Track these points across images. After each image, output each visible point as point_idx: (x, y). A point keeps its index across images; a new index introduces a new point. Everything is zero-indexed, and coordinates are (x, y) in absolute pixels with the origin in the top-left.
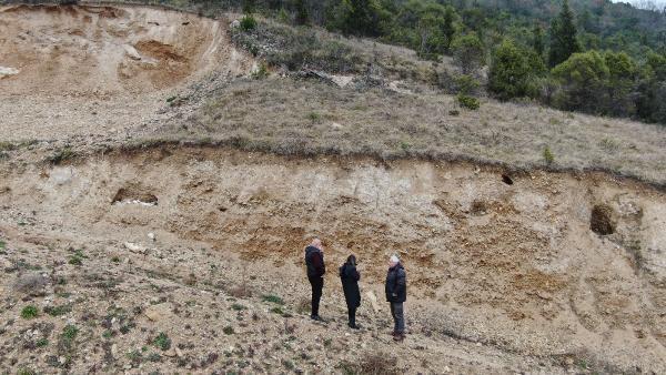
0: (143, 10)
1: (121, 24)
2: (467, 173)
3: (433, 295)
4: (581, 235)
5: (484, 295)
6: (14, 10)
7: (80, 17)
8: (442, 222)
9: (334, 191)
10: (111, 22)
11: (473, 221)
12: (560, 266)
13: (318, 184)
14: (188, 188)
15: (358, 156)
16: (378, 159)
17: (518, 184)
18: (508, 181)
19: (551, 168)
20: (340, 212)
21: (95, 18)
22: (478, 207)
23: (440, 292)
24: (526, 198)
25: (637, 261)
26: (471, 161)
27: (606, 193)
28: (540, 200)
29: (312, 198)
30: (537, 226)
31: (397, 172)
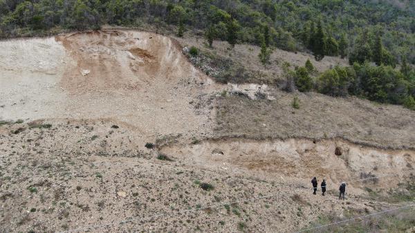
0: (132, 32)
1: (122, 39)
2: (303, 141)
3: (295, 176)
4: (333, 157)
5: (308, 175)
6: (74, 35)
7: (101, 35)
8: (298, 156)
9: (270, 149)
10: (116, 38)
11: (305, 155)
12: (328, 167)
13: (265, 147)
14: (232, 150)
15: (276, 138)
16: (282, 139)
17: (317, 144)
18: (314, 143)
19: (326, 138)
20: (272, 154)
21: (109, 36)
22: (306, 150)
23: (297, 175)
24: (320, 147)
25: (347, 164)
26: (305, 138)
27: (340, 144)
28: (323, 148)
29: (265, 151)
30: (322, 156)
31: (286, 142)
